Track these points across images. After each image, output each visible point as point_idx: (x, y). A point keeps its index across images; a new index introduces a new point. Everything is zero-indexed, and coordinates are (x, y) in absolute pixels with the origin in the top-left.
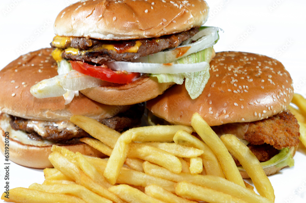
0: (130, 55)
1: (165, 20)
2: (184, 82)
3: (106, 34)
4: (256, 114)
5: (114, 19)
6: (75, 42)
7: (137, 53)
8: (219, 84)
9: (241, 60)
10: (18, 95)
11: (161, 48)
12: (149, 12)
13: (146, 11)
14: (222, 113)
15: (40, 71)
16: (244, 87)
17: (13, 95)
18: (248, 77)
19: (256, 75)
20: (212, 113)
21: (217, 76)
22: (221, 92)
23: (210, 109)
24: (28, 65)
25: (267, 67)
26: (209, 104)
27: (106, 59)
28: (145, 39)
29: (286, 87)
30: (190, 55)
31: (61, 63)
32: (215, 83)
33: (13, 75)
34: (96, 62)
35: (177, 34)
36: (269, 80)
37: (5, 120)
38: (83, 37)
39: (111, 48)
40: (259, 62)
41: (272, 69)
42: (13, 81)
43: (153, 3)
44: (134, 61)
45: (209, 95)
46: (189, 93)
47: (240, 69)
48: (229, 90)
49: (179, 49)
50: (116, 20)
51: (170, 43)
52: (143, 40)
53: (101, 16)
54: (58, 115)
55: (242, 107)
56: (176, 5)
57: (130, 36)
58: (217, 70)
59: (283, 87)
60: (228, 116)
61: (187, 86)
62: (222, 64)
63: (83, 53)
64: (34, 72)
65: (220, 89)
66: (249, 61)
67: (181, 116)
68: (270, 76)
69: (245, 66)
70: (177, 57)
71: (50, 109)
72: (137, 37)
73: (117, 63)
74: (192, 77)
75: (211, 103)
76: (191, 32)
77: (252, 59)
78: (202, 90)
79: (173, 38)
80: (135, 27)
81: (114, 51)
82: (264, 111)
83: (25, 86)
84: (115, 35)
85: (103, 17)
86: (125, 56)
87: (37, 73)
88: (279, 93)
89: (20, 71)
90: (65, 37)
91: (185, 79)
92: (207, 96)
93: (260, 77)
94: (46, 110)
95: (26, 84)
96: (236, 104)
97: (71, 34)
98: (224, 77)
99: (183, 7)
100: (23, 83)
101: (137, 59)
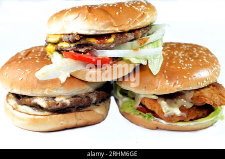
0: (107, 45)
1: (131, 19)
2: (148, 63)
3: (90, 30)
4: (199, 84)
5: (96, 19)
6: (66, 37)
7: (113, 43)
8: (171, 64)
9: (181, 47)
10: (25, 79)
11: (129, 39)
12: (119, 14)
13: (117, 13)
14: (175, 84)
15: (37, 61)
16: (189, 65)
17: (21, 79)
18: (190, 58)
19: (195, 57)
20: (168, 84)
21: (168, 58)
22: (173, 69)
23: (167, 81)
24: (27, 58)
25: (201, 52)
26: (165, 78)
27: (90, 49)
28: (118, 33)
29: (216, 64)
30: (148, 44)
31: (54, 54)
32: (168, 63)
33: (18, 65)
34: (83, 51)
35: (139, 29)
36: (205, 60)
37: (12, 99)
38: (72, 34)
39: (93, 41)
40: (194, 49)
41: (204, 53)
42: (19, 69)
43: (121, 8)
44: (111, 49)
45: (165, 72)
46: (152, 71)
47: (183, 53)
48: (179, 68)
49: (142, 39)
50: (97, 20)
51: (135, 35)
52: (116, 34)
53: (85, 18)
54: (55, 91)
55: (190, 79)
56: (137, 8)
57: (108, 31)
58: (167, 54)
59: (215, 64)
60: (180, 85)
61: (150, 66)
62: (169, 51)
63: (72, 45)
64: (33, 62)
65: (172, 67)
66: (187, 48)
67: (145, 88)
68: (205, 57)
69: (186, 51)
70: (140, 45)
71: (49, 88)
72: (113, 32)
73: (98, 51)
74: (152, 59)
75: (167, 77)
76: (147, 28)
77: (188, 46)
78: (159, 68)
79: (137, 32)
80: (111, 25)
81: (96, 42)
82: (205, 81)
83: (29, 72)
84: (97, 31)
85: (87, 18)
86: (104, 46)
87: (36, 63)
88: (212, 69)
89: (23, 62)
90: (58, 35)
91: (148, 61)
92: (163, 73)
93: (198, 58)
94: (46, 88)
95: (29, 71)
96: (185, 77)
97: (63, 33)
98: (174, 59)
99: (142, 10)
100: (27, 70)
101: (113, 47)
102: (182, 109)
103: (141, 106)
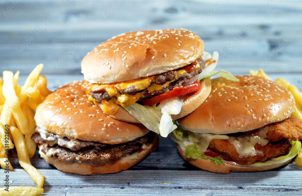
20: (255, 118)
23: (253, 115)
48: (260, 99)
67: (229, 126)
75: (251, 111)
92: (246, 106)
102: (258, 147)
103: (209, 151)
